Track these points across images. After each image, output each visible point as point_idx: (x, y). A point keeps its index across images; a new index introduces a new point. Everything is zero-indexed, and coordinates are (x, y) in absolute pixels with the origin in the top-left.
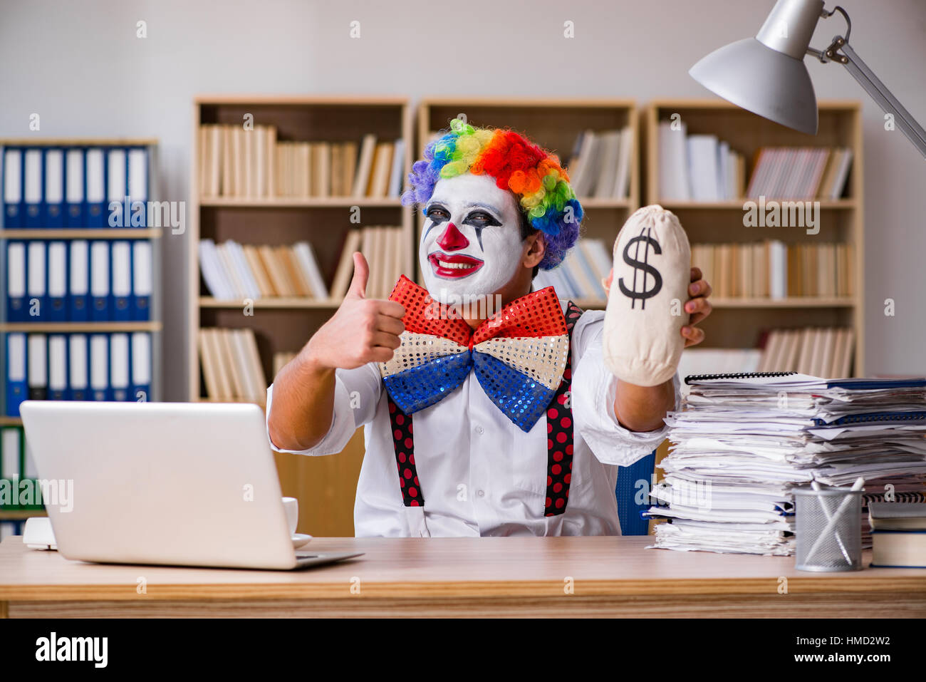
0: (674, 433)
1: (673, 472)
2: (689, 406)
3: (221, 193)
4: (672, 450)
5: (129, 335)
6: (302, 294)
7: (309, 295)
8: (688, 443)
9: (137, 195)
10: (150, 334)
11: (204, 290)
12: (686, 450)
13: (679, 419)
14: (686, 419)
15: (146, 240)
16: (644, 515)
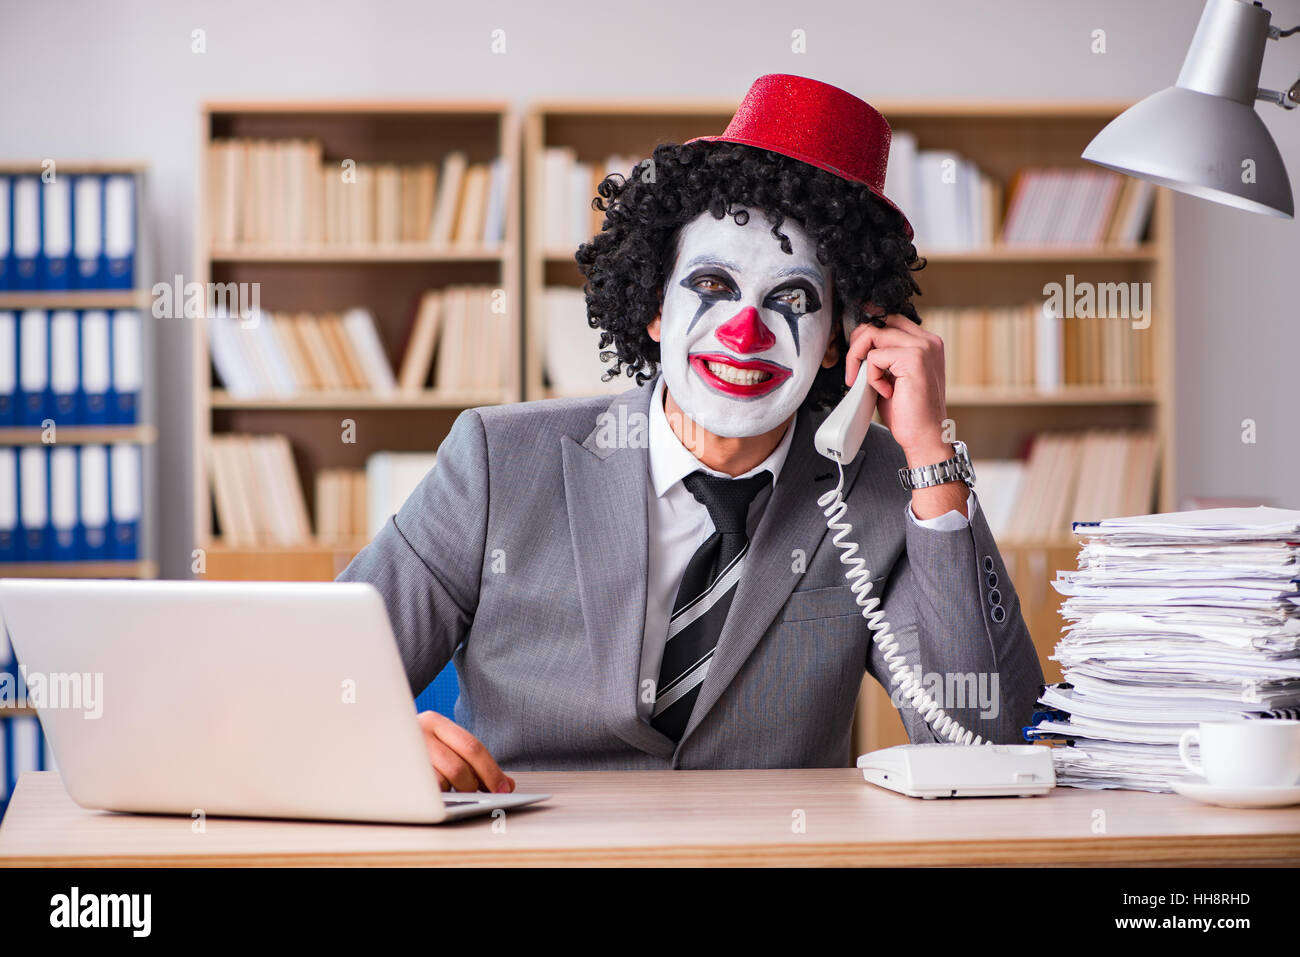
0: (1072, 606)
1: (1075, 666)
2: (1092, 563)
3: (240, 237)
4: (1067, 632)
5: (108, 448)
6: (357, 386)
7: (368, 387)
8: (1093, 620)
9: (119, 244)
10: (138, 447)
11: (216, 382)
12: (1089, 632)
13: (1078, 583)
14: (1089, 583)
15: (132, 309)
16: (1029, 733)
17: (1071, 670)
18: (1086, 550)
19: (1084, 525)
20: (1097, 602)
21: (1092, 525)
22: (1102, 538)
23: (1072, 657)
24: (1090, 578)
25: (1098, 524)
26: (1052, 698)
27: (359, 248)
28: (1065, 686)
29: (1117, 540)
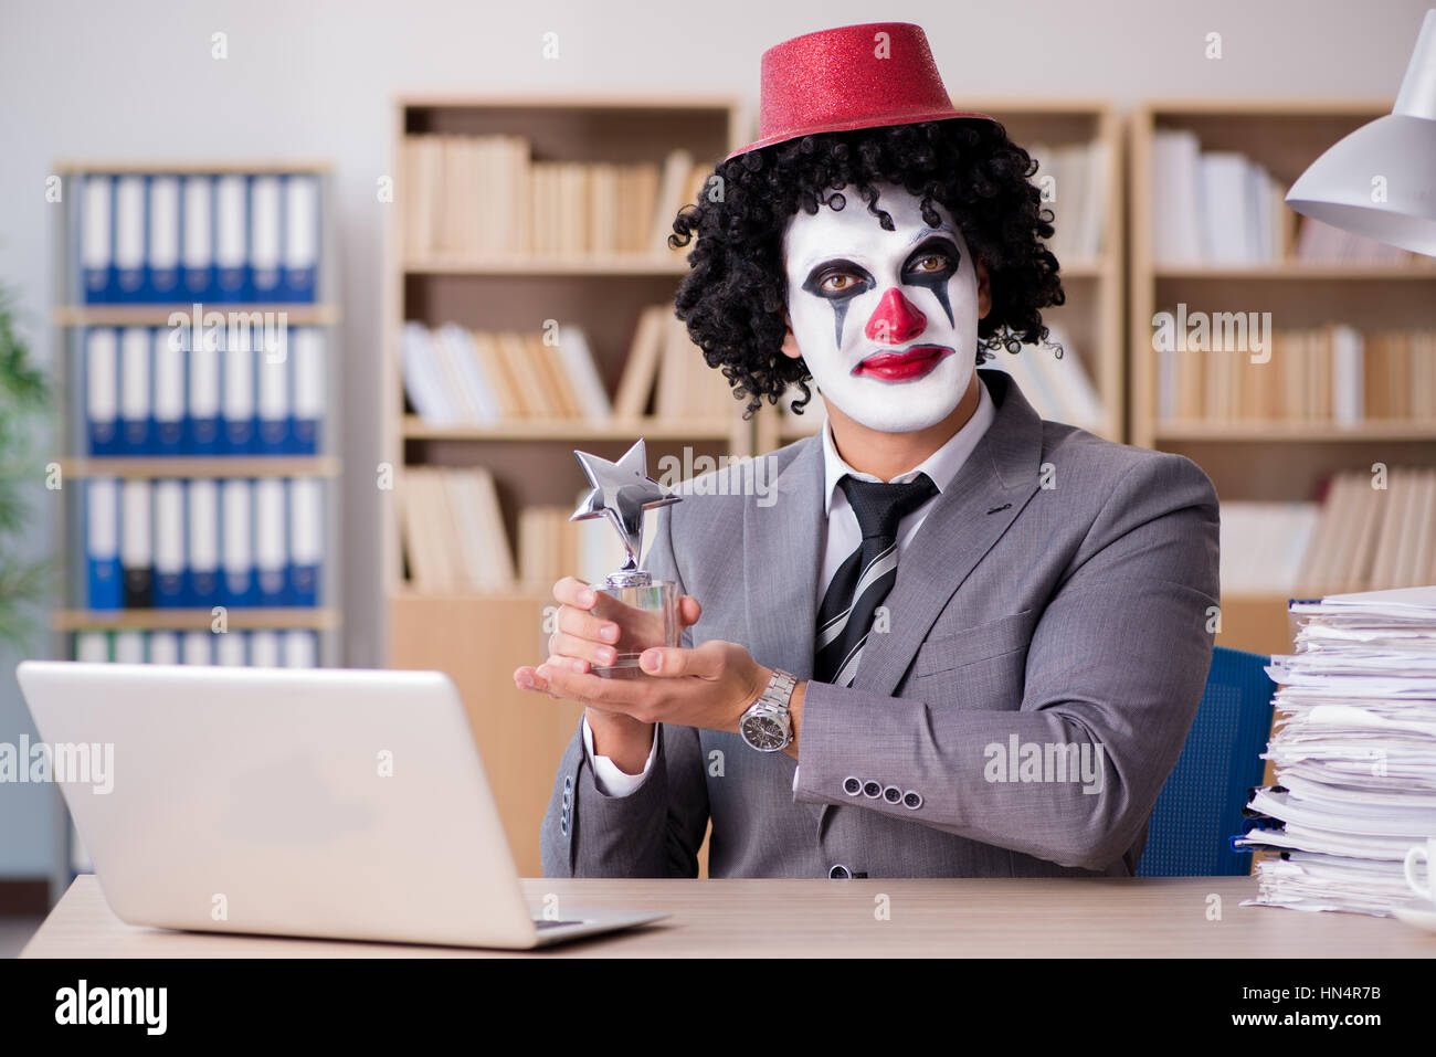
0: (1287, 696)
1: (1291, 767)
2: (1311, 646)
3: (438, 245)
4: (1282, 726)
5: (287, 481)
6: (567, 414)
7: (580, 415)
8: (1311, 713)
9: (300, 252)
10: (320, 481)
11: (409, 408)
12: (1305, 727)
13: (1295, 669)
14: (1308, 671)
15: (313, 326)
16: (1237, 843)
17: (1287, 771)
18: (1304, 631)
19: (1302, 603)
20: (1315, 693)
21: (1312, 602)
22: (1323, 618)
23: (1287, 756)
24: (1308, 665)
25: (1319, 602)
26: (1263, 803)
27: (570, 257)
28: (1279, 789)
29: (1340, 622)
